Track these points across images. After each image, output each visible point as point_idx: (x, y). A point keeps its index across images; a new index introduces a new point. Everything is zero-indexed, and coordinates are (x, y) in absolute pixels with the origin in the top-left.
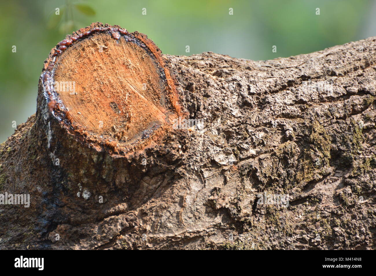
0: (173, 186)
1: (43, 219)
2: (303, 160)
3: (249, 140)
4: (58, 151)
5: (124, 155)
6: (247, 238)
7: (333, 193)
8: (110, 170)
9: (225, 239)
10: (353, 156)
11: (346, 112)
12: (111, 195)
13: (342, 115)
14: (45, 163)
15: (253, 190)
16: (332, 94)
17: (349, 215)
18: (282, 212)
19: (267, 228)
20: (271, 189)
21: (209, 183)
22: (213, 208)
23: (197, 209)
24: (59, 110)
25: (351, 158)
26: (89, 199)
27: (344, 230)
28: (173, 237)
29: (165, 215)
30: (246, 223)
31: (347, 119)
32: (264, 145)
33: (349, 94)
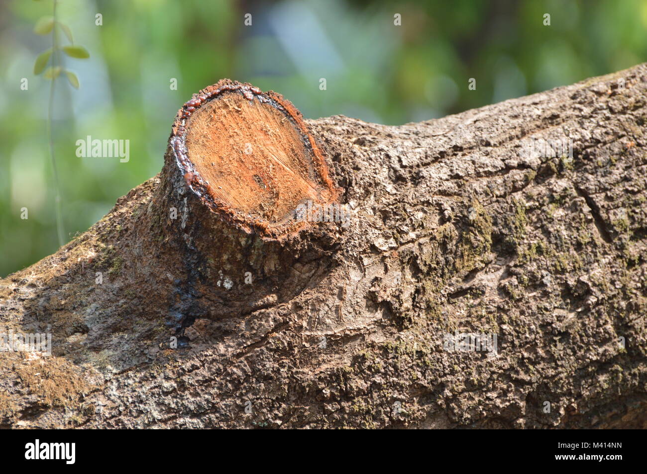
0: (331, 276)
1: (177, 313)
2: (462, 246)
3: (408, 221)
4: (195, 233)
5: (276, 238)
6: (408, 337)
7: (496, 284)
8: (259, 255)
9: (385, 338)
10: (517, 241)
11: (506, 189)
12: (258, 285)
13: (502, 193)
14: (177, 245)
15: (413, 280)
16: (490, 169)
17: (517, 310)
18: (444, 306)
19: (428, 325)
20: (429, 279)
21: (369, 272)
22: (373, 301)
23: (357, 302)
24: (197, 183)
25: (515, 244)
26: (231, 289)
27: (512, 328)
28: (332, 335)
29: (324, 309)
30: (407, 318)
31: (507, 198)
32: (423, 228)
33: (508, 168)
